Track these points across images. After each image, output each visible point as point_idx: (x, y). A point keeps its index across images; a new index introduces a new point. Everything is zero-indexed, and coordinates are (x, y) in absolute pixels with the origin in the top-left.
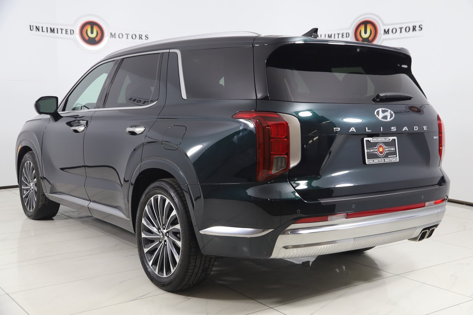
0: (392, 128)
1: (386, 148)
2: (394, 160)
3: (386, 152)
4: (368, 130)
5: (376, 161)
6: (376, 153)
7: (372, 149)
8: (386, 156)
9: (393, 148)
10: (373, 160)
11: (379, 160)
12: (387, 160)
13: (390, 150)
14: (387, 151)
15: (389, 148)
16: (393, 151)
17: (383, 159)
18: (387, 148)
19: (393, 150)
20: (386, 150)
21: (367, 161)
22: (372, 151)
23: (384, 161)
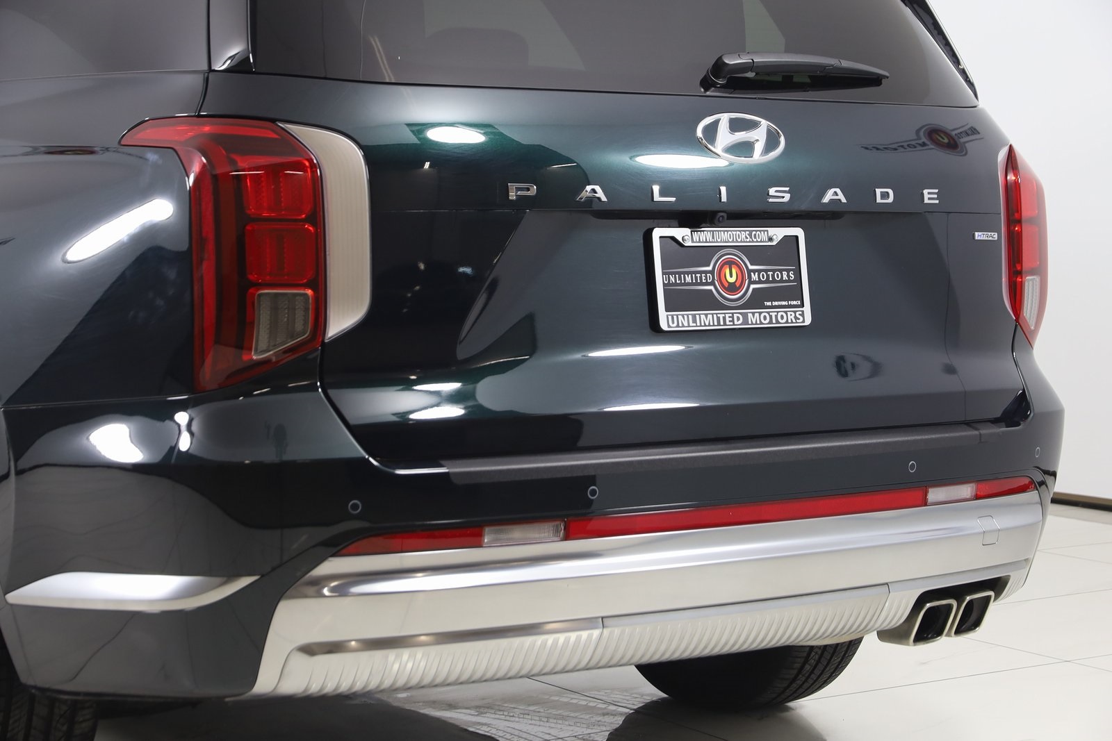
0: (772, 191)
1: (754, 271)
2: (791, 317)
3: (752, 286)
4: (662, 194)
5: (706, 320)
6: (711, 290)
7: (688, 273)
8: (757, 301)
9: (785, 274)
10: (694, 316)
11: (721, 316)
12: (757, 318)
13: (774, 281)
14: (760, 282)
15: (766, 271)
16: (786, 281)
17: (737, 314)
18: (759, 271)
19: (785, 277)
20: (755, 277)
21: (665, 320)
22: (688, 279)
23: (746, 321)
